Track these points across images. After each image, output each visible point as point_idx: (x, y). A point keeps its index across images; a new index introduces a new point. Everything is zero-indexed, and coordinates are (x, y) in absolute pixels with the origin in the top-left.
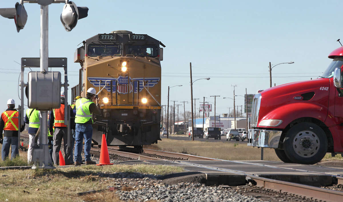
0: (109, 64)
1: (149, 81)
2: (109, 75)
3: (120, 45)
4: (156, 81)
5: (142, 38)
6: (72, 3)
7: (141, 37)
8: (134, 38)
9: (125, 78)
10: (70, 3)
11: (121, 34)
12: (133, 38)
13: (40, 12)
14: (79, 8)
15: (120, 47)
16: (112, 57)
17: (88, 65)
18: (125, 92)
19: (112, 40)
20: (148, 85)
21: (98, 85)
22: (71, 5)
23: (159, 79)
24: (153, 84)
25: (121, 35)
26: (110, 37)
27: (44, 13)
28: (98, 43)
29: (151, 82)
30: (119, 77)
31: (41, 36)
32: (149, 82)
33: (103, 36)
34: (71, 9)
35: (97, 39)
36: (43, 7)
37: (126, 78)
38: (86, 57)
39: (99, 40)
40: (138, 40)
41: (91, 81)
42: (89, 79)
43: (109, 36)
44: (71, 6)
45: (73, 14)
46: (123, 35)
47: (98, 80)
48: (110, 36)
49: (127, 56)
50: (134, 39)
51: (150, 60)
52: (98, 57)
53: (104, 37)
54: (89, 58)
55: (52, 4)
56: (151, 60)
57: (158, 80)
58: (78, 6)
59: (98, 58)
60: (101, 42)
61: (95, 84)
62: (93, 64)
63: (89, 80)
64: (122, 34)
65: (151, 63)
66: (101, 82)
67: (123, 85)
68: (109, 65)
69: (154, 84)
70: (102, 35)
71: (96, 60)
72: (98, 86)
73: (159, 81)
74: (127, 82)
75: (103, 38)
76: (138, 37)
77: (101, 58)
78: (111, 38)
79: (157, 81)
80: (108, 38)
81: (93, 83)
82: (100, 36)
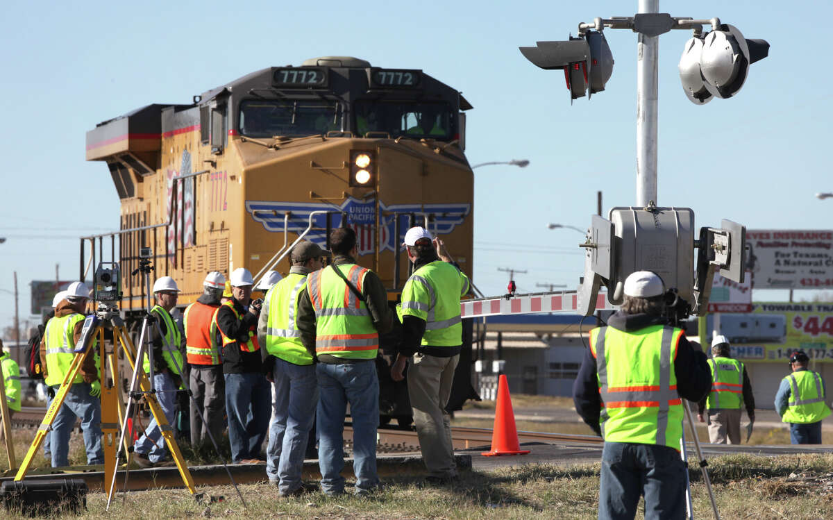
0: (315, 162)
1: (438, 214)
2: (314, 195)
3: (338, 101)
4: (459, 214)
5: (408, 82)
6: (730, 27)
7: (405, 79)
8: (383, 82)
9: (365, 205)
10: (724, 28)
11: (342, 67)
12: (381, 81)
13: (639, 52)
14: (749, 42)
15: (340, 107)
16: (324, 140)
17: (248, 165)
18: (366, 247)
19: (314, 87)
20: (436, 226)
21: (281, 225)
22: (727, 33)
23: (468, 210)
24: (450, 226)
25: (344, 72)
26: (308, 77)
27: (649, 55)
28: (271, 95)
29: (444, 218)
30: (348, 201)
31: (641, 115)
32: (439, 219)
33: (286, 73)
34: (728, 44)
35: (268, 83)
36: (646, 37)
37: (369, 205)
38: (234, 139)
39: (273, 86)
40: (395, 86)
41: (257, 215)
42: (253, 207)
43: (305, 73)
44: (728, 38)
45: (735, 57)
46: (350, 71)
47: (281, 212)
48: (307, 74)
49: (369, 137)
50: (381, 85)
51: (437, 151)
52: (276, 140)
53: (291, 76)
54: (245, 141)
55: (672, 31)
56: (442, 151)
57: (466, 213)
58: (746, 38)
59: (278, 142)
60: (279, 91)
61: (271, 224)
62: (263, 160)
63: (250, 210)
64: (347, 69)
65: (443, 159)
66: (289, 218)
67: (366, 225)
68: (314, 165)
69: (453, 223)
70: (283, 72)
71: (271, 147)
72: (280, 229)
73: (468, 215)
74: (372, 217)
75: (285, 81)
76: (396, 78)
77: (286, 140)
78: (312, 81)
79: (462, 216)
80: (303, 81)
81: (264, 221)
82: (276, 73)
